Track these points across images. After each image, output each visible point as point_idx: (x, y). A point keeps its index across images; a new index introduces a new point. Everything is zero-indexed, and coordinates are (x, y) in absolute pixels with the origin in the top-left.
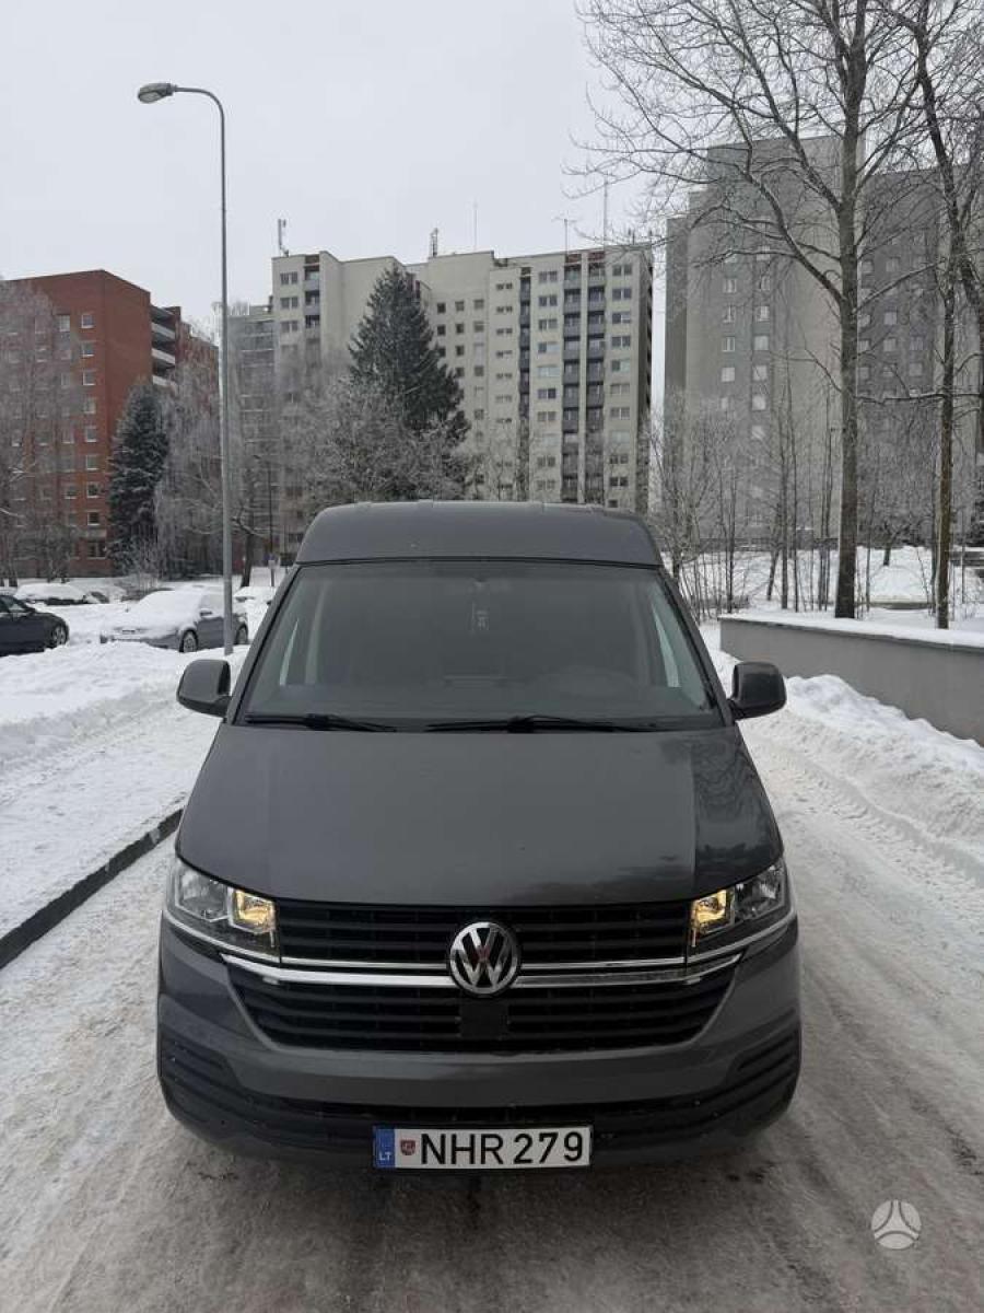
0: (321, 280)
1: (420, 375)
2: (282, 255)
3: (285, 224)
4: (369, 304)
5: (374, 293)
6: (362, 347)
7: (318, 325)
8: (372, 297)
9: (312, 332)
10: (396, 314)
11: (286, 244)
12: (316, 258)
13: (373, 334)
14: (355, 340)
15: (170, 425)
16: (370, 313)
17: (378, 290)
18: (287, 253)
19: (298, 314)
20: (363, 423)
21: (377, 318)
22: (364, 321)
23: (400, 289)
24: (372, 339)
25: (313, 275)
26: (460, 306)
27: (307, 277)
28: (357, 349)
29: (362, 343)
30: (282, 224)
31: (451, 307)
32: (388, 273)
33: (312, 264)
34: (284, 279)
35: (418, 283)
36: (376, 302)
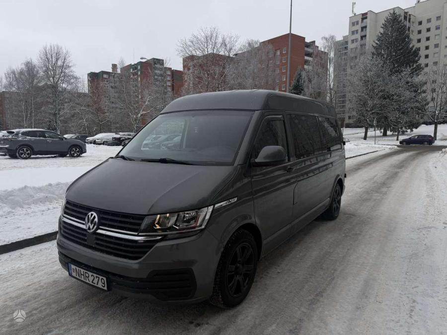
0: (368, 21)
1: (401, 51)
2: (353, 15)
3: (355, 3)
4: (382, 27)
5: (384, 22)
6: (378, 44)
7: (366, 39)
8: (383, 24)
9: (363, 42)
10: (393, 29)
11: (355, 11)
12: (366, 14)
13: (382, 38)
14: (374, 42)
15: (304, 82)
16: (382, 31)
17: (385, 21)
18: (355, 14)
19: (358, 36)
20: (372, 73)
21: (384, 32)
22: (379, 34)
23: (395, 19)
24: (382, 41)
25: (365, 21)
26: (429, 21)
27: (362, 22)
28: (375, 45)
29: (378, 43)
30: (354, 4)
31: (424, 22)
32: (391, 14)
33: (364, 16)
34: (353, 24)
35: (410, 15)
36: (385, 26)
